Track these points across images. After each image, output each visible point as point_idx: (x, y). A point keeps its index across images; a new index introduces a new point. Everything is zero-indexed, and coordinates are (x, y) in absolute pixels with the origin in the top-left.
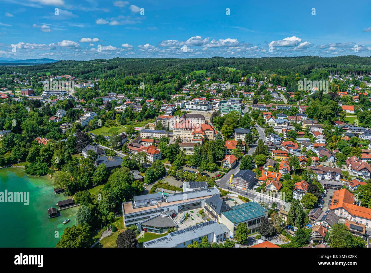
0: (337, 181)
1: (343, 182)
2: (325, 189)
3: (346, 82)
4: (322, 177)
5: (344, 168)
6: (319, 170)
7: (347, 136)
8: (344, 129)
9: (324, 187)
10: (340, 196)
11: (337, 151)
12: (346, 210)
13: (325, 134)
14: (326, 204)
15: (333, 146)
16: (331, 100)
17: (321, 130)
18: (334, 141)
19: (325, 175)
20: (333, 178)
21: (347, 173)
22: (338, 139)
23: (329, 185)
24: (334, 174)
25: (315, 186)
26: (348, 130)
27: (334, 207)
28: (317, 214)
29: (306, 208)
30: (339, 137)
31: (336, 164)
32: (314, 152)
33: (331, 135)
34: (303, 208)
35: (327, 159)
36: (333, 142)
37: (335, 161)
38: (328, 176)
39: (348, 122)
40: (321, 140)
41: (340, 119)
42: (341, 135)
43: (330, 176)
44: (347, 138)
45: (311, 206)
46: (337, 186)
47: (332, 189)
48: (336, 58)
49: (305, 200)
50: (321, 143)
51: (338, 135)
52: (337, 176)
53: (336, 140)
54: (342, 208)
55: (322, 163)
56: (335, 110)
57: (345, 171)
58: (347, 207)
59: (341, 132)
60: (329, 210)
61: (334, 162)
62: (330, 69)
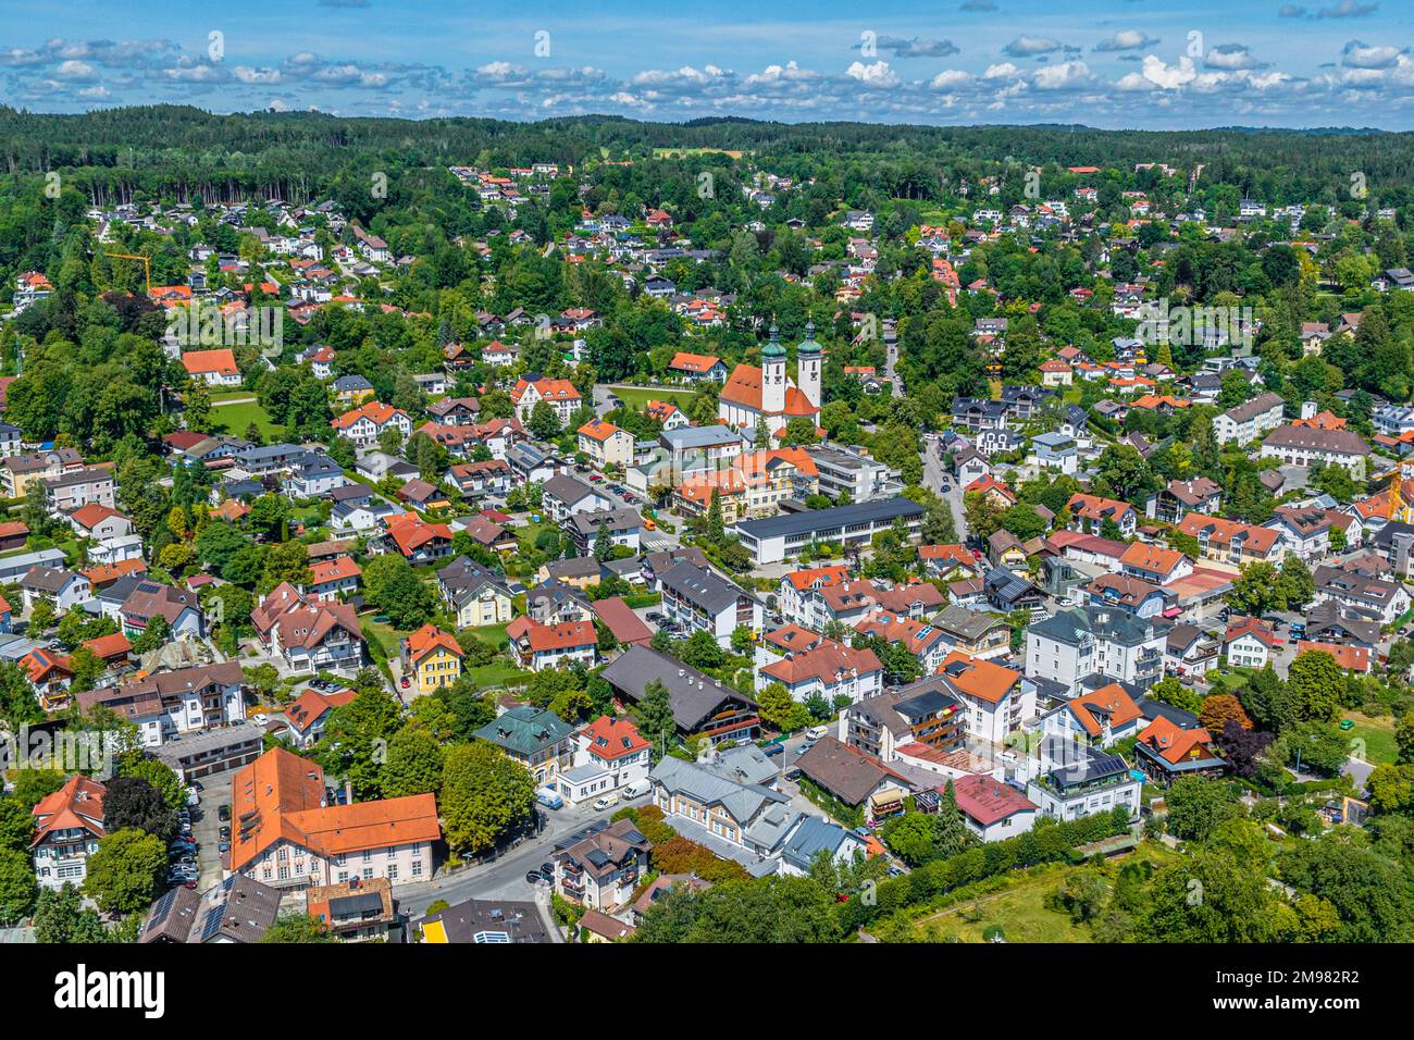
0: (235, 723)
1: (261, 719)
2: (189, 781)
3: (175, 235)
4: (165, 727)
5: (254, 654)
6: (143, 698)
7: (234, 496)
8: (213, 469)
9: (180, 773)
10: (262, 790)
11: (204, 579)
12: (299, 847)
13: (130, 512)
14: (209, 853)
15: (180, 560)
16: (123, 330)
17: (105, 493)
18: (181, 532)
19: (176, 710)
20: (216, 714)
21: (267, 672)
22: (195, 520)
23: (204, 755)
24: (213, 696)
25: (137, 782)
26: (230, 466)
27: (244, 852)
28: (178, 919)
29: (117, 913)
30: (197, 509)
31: (212, 647)
32: (95, 615)
33: (163, 506)
34: (105, 917)
35: (166, 632)
36: (177, 541)
37: (207, 630)
38: (189, 716)
39: (222, 429)
40: (116, 544)
41: (184, 424)
42: (205, 497)
43: (198, 713)
44: (235, 507)
45: (138, 891)
46: (237, 746)
47: (219, 769)
48: (103, 115)
49: (106, 876)
50: (120, 557)
51: (191, 500)
52: (229, 698)
53: (188, 528)
54: (281, 842)
55: (148, 660)
56: (154, 380)
57: (259, 664)
58: (302, 828)
59: (202, 484)
60: (227, 875)
61: (203, 635)
62: (88, 172)
